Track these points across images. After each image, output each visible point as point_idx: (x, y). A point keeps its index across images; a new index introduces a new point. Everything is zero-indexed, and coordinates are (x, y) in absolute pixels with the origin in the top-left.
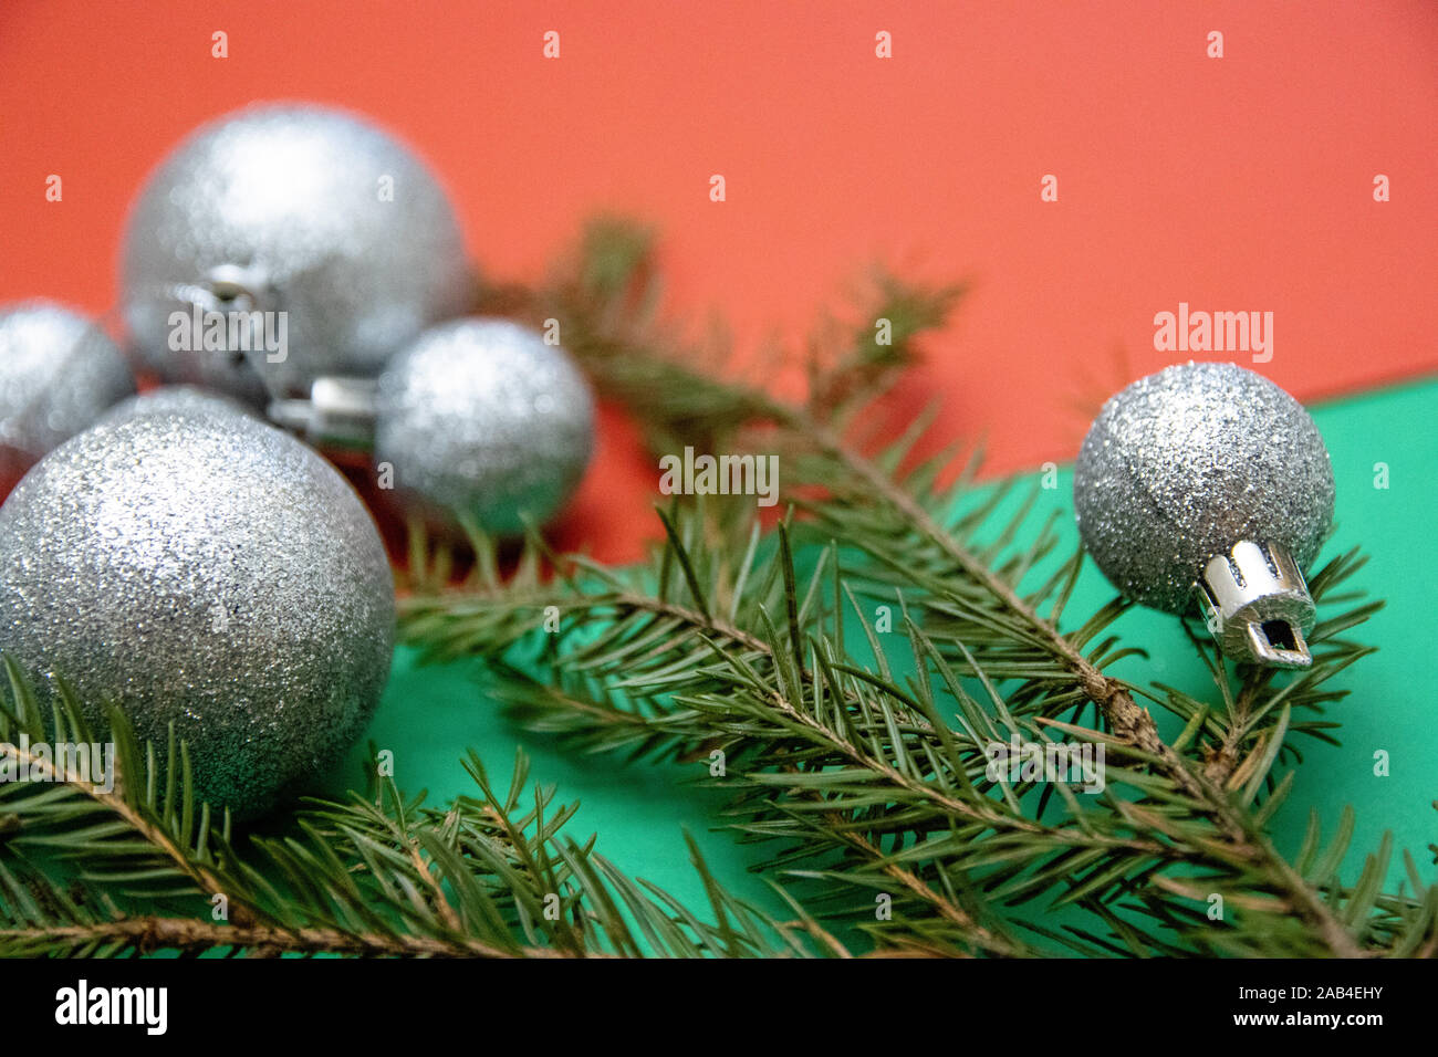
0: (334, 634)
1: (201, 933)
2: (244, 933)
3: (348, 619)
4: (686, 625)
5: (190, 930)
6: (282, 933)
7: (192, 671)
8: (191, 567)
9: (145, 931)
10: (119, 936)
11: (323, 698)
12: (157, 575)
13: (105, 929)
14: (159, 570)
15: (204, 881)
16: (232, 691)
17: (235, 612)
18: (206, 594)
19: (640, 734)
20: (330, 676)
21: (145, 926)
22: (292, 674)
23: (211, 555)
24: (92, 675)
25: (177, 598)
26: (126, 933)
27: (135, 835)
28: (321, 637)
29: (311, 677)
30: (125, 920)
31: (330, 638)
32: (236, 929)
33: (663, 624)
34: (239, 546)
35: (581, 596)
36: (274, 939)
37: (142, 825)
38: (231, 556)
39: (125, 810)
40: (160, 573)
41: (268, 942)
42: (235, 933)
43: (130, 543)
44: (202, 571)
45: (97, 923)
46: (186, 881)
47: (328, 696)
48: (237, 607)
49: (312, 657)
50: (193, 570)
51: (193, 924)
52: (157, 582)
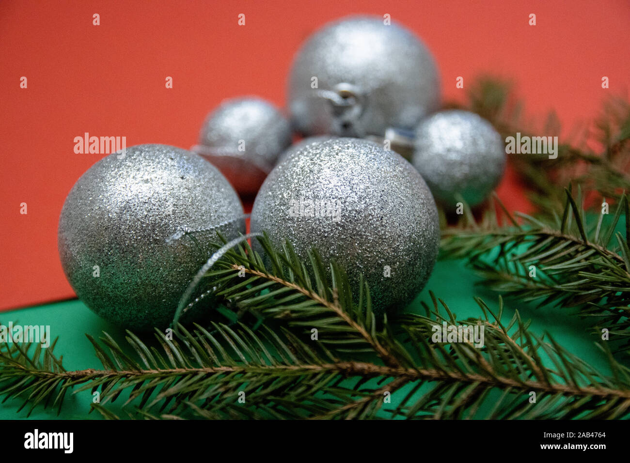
0: (421, 235)
1: (375, 370)
2: (393, 370)
3: (426, 230)
4: (573, 244)
5: (369, 368)
6: (411, 371)
7: (361, 244)
8: (363, 198)
9: (348, 368)
10: (335, 370)
11: (414, 265)
12: (347, 200)
13: (328, 366)
14: (349, 198)
15: (376, 346)
16: (377, 256)
17: (381, 219)
18: (369, 210)
19: (549, 293)
20: (418, 256)
21: (349, 365)
22: (404, 250)
23: (371, 193)
24: (315, 245)
25: (356, 211)
26: (339, 368)
27: (345, 323)
28: (416, 235)
29: (410, 254)
30: (339, 362)
31: (419, 237)
32: (389, 369)
33: (562, 243)
34: (383, 191)
35: (521, 230)
36: (407, 373)
37: (348, 319)
38: (379, 194)
39: (340, 311)
40: (349, 199)
41: (405, 375)
42: (390, 370)
43: (334, 186)
44: (368, 200)
45: (323, 363)
46: (368, 345)
47: (416, 264)
48: (382, 217)
49: (412, 244)
50: (363, 199)
51: (371, 365)
52: (347, 204)
